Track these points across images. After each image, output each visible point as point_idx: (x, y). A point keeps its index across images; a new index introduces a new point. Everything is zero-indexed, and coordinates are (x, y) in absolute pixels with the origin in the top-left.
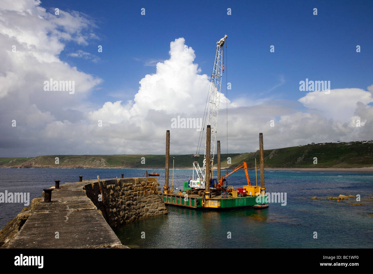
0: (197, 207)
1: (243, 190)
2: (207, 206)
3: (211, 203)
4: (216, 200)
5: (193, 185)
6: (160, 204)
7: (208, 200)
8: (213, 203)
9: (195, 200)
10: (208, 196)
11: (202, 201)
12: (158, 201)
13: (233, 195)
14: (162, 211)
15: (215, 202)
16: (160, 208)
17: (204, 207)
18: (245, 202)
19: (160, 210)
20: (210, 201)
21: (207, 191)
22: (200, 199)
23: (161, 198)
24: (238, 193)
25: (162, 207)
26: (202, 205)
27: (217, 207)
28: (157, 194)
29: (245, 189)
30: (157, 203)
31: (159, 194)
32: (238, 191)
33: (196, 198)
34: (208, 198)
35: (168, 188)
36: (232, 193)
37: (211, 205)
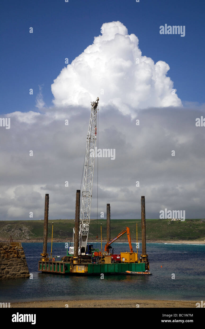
0: (65, 273)
1: (117, 256)
2: (75, 271)
3: (78, 268)
4: (83, 265)
5: (71, 252)
6: (22, 268)
7: (76, 265)
8: (80, 268)
9: (63, 266)
10: (75, 261)
11: (70, 266)
12: (20, 265)
13: (105, 261)
14: (24, 274)
15: (82, 267)
16: (22, 271)
17: (71, 272)
18: (117, 268)
19: (22, 274)
20: (77, 267)
21: (75, 256)
22: (67, 264)
23: (24, 262)
24: (112, 260)
25: (24, 270)
26: (70, 271)
27: (84, 272)
28: (20, 258)
29: (120, 256)
30: (20, 266)
31: (22, 257)
32: (112, 258)
33: (65, 264)
34: (76, 263)
35: (46, 255)
36: (104, 259)
37: (78, 270)
